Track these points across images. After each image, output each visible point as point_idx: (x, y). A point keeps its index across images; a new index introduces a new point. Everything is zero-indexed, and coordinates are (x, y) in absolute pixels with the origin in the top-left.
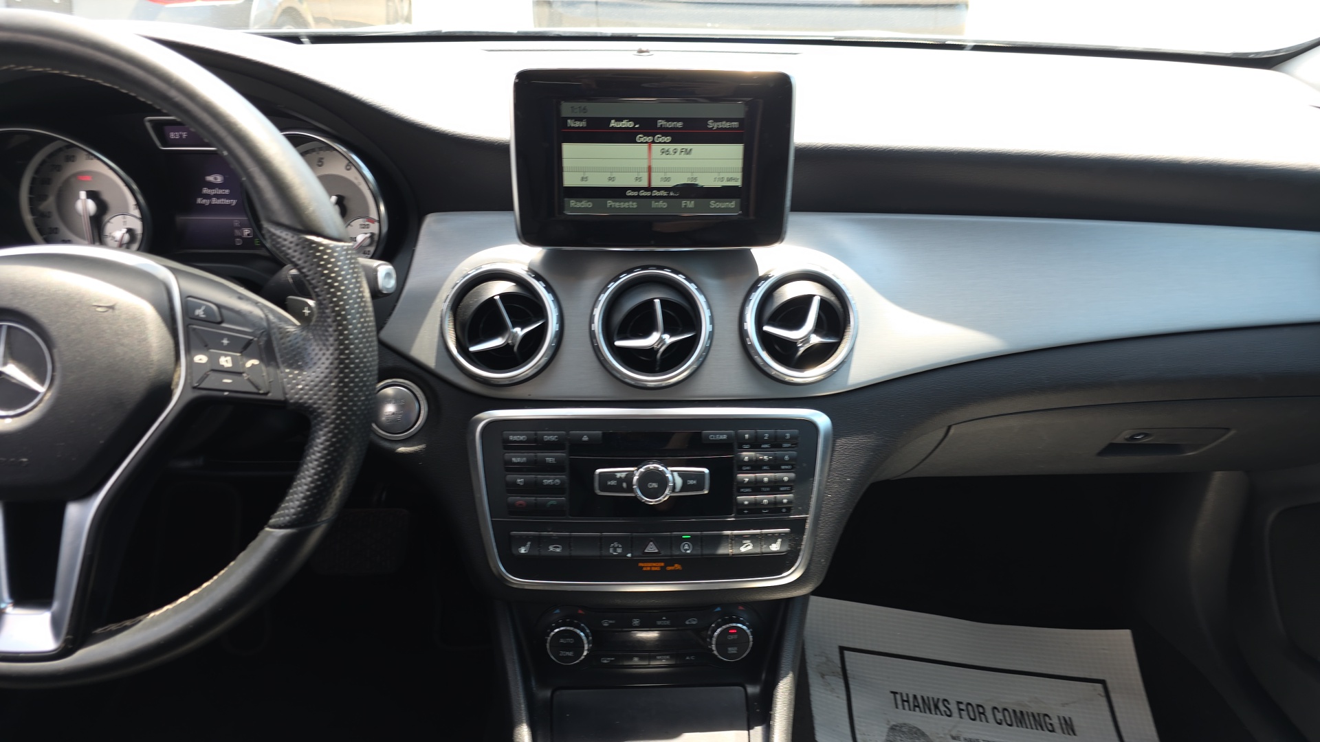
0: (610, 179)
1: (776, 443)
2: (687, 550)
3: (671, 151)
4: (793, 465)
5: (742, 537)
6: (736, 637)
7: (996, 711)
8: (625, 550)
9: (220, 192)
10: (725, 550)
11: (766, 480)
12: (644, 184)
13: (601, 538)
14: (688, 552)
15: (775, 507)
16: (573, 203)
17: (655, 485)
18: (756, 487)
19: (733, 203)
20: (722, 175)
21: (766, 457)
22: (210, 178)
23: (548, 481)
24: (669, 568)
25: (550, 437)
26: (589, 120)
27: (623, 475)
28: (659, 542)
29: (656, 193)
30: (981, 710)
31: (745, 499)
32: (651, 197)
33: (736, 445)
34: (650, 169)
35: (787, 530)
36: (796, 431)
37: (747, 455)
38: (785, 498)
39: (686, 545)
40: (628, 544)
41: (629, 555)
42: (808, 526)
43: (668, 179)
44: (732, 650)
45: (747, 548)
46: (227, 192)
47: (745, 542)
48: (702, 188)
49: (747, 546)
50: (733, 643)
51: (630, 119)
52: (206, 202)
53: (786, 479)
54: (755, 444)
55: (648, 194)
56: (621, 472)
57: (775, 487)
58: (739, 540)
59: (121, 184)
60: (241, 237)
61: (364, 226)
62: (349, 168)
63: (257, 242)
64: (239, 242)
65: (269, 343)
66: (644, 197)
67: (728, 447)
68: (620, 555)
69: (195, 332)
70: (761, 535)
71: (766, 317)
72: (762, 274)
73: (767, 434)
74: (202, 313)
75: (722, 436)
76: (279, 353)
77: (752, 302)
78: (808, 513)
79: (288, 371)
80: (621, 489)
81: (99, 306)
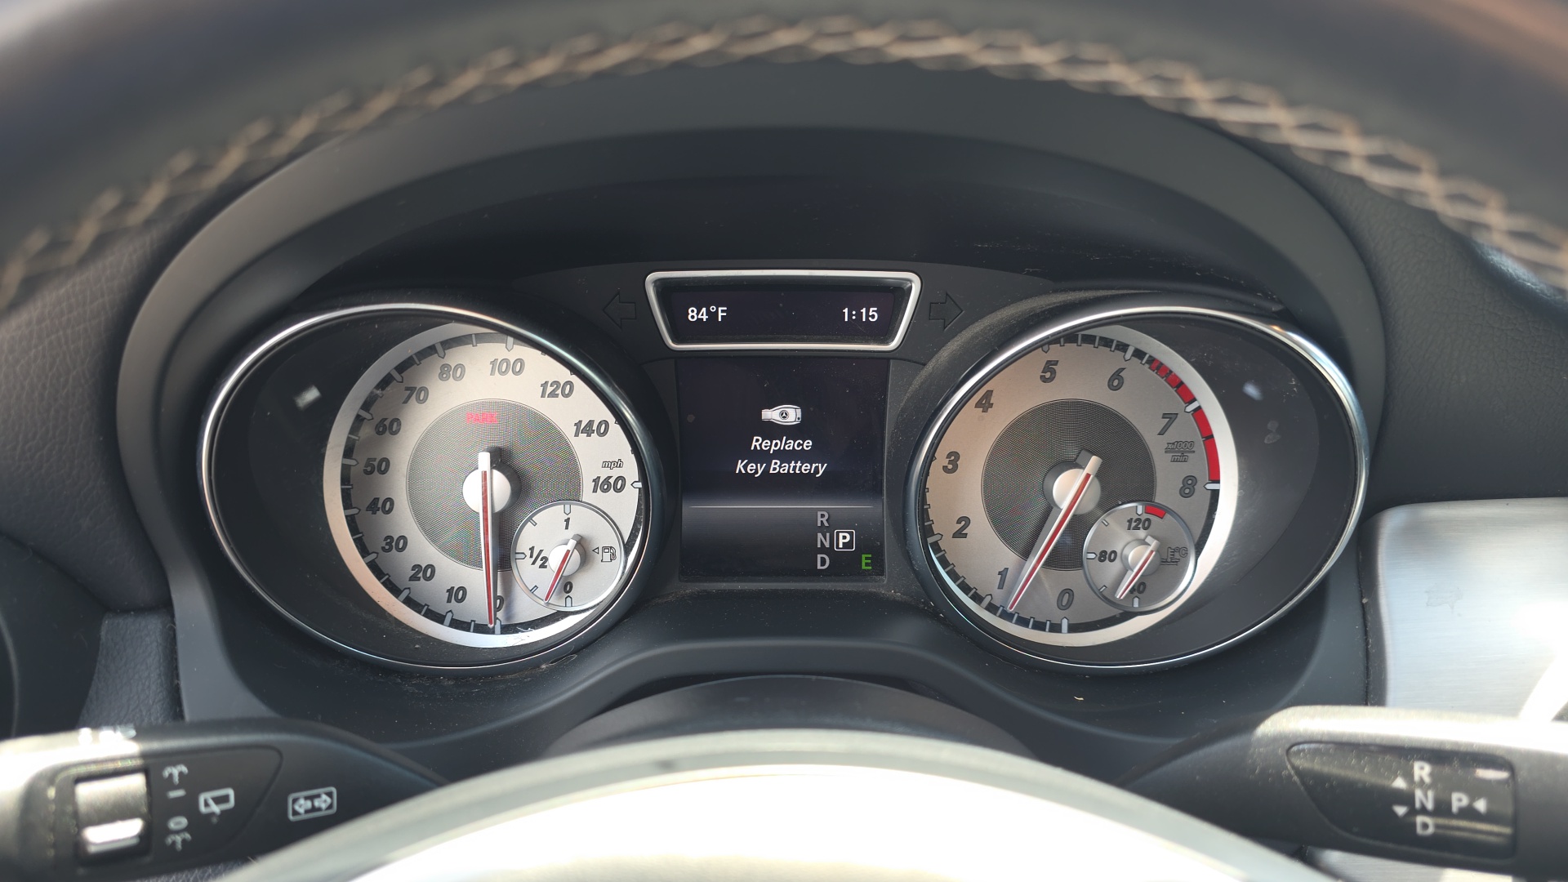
9: (791, 445)
22: (771, 415)
46: (808, 444)
52: (755, 469)
59: (568, 431)
60: (829, 551)
61: (1135, 524)
62: (1116, 383)
63: (865, 559)
64: (822, 562)
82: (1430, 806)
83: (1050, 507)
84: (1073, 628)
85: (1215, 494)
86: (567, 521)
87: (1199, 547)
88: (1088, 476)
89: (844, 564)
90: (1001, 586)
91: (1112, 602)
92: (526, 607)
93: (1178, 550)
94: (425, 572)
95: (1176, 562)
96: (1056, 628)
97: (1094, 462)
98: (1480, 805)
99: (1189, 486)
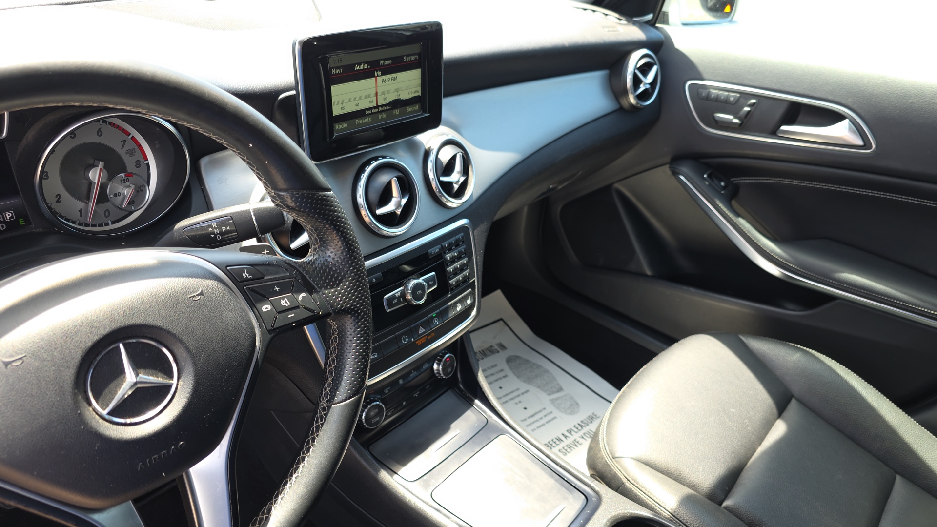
0: (356, 105)
1: (457, 244)
2: (436, 322)
3: (387, 80)
4: (466, 253)
5: (456, 303)
6: (450, 361)
8: (410, 337)
10: (452, 314)
11: (458, 266)
12: (374, 104)
13: (396, 337)
14: (438, 323)
15: (464, 280)
16: (337, 127)
17: (420, 292)
18: (456, 272)
19: (417, 107)
20: (412, 90)
21: (456, 254)
24: (429, 337)
26: (344, 67)
27: (399, 294)
28: (423, 325)
29: (381, 109)
31: (453, 281)
32: (378, 112)
33: (443, 253)
34: (377, 93)
35: (470, 289)
36: (462, 234)
37: (448, 256)
38: (466, 273)
39: (435, 320)
40: (410, 334)
41: (412, 340)
42: (476, 283)
43: (386, 99)
44: (449, 370)
45: (459, 308)
47: (457, 305)
48: (403, 100)
49: (459, 306)
50: (449, 366)
51: (365, 63)
53: (465, 262)
54: (450, 249)
55: (377, 110)
56: (397, 292)
57: (462, 269)
58: (455, 305)
60: (4, 222)
61: (123, 181)
62: (100, 133)
63: (21, 221)
64: (2, 227)
65: (303, 278)
66: (375, 113)
67: (440, 255)
68: (408, 342)
69: (252, 290)
70: (462, 297)
71: (440, 172)
72: (427, 147)
73: (453, 240)
74: (248, 275)
75: (435, 250)
76: (314, 282)
77: (431, 166)
78: (475, 277)
79: (327, 292)
80: (399, 302)
81: (193, 297)
82: (218, 232)
83: (90, 183)
84: (113, 223)
85: (148, 164)
87: (148, 183)
88: (101, 169)
89: (13, 225)
91: (123, 210)
93: (141, 186)
95: (142, 190)
96: (107, 224)
97: (101, 164)
98: (228, 228)
99: (138, 164)
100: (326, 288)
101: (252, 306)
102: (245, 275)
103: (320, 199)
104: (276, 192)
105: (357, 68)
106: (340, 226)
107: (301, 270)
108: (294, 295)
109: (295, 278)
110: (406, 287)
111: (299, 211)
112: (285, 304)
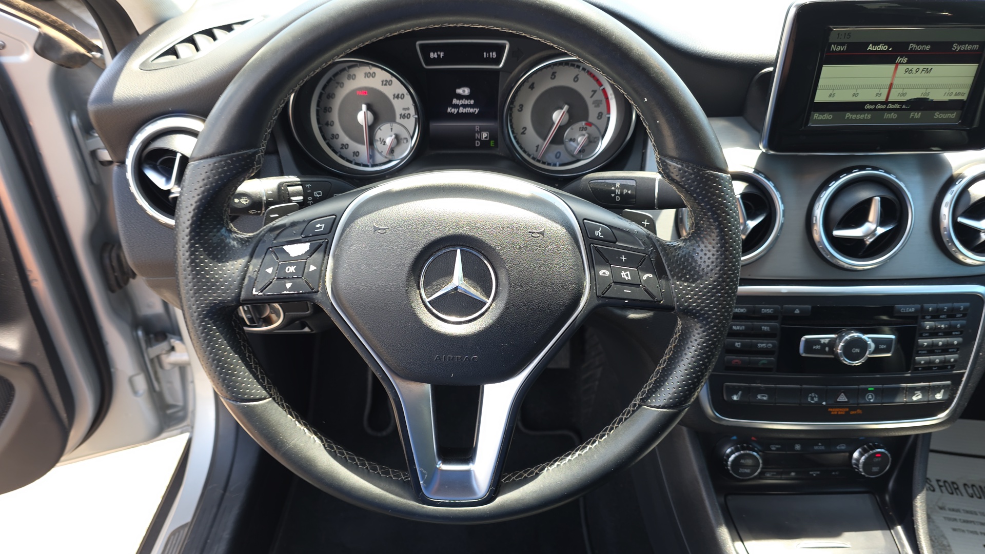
0: (854, 95)
1: (951, 314)
2: (870, 399)
3: (914, 71)
4: (962, 332)
5: (915, 389)
6: (880, 459)
7: (966, 487)
8: (821, 398)
9: (467, 102)
10: (902, 399)
11: (940, 343)
12: (882, 99)
13: (801, 390)
14: (872, 401)
15: (944, 366)
16: (816, 116)
17: (858, 350)
18: (932, 350)
19: (955, 114)
20: (952, 90)
21: (943, 326)
22: (459, 91)
23: (762, 345)
24: (852, 413)
25: (767, 310)
26: (850, 45)
27: (827, 341)
28: (849, 393)
29: (890, 106)
30: (956, 486)
31: (922, 359)
32: (886, 110)
33: (920, 317)
34: (891, 86)
35: (949, 382)
36: (968, 304)
37: (928, 325)
38: (952, 358)
39: (870, 395)
40: (822, 394)
41: (824, 403)
42: (964, 379)
43: (904, 94)
44: (875, 469)
45: (917, 397)
46: (472, 102)
47: (916, 392)
48: (932, 101)
49: (918, 396)
50: (876, 464)
51: (885, 44)
52: (455, 111)
53: (956, 342)
54: (935, 316)
55: (884, 107)
56: (825, 338)
57: (945, 349)
58: (912, 391)
59: (391, 97)
60: (480, 140)
61: (582, 129)
62: (576, 80)
63: (492, 143)
64: (478, 143)
65: (659, 259)
66: (879, 110)
67: (915, 318)
68: (816, 403)
69: (597, 250)
70: (929, 387)
71: (961, 209)
72: (955, 172)
73: (946, 307)
74: (600, 234)
75: (911, 309)
76: (668, 267)
77: (949, 198)
78: (966, 369)
79: (678, 283)
80: (824, 352)
81: (533, 233)
82: (619, 193)
83: (552, 123)
84: (561, 165)
85: (609, 118)
86: (392, 129)
87: (603, 137)
88: (564, 112)
89: (485, 144)
90: (537, 151)
91: (573, 156)
92: (379, 158)
93: (596, 138)
94: (345, 146)
95: (595, 142)
96: (555, 165)
97: (566, 107)
98: (629, 192)
99: (600, 116)
100: (679, 279)
101: (592, 266)
102: (598, 233)
103: (706, 178)
104: (663, 158)
105: (870, 47)
106: (719, 216)
107: (659, 249)
108: (639, 271)
109: (649, 256)
110: (841, 338)
111: (682, 187)
112: (625, 277)
